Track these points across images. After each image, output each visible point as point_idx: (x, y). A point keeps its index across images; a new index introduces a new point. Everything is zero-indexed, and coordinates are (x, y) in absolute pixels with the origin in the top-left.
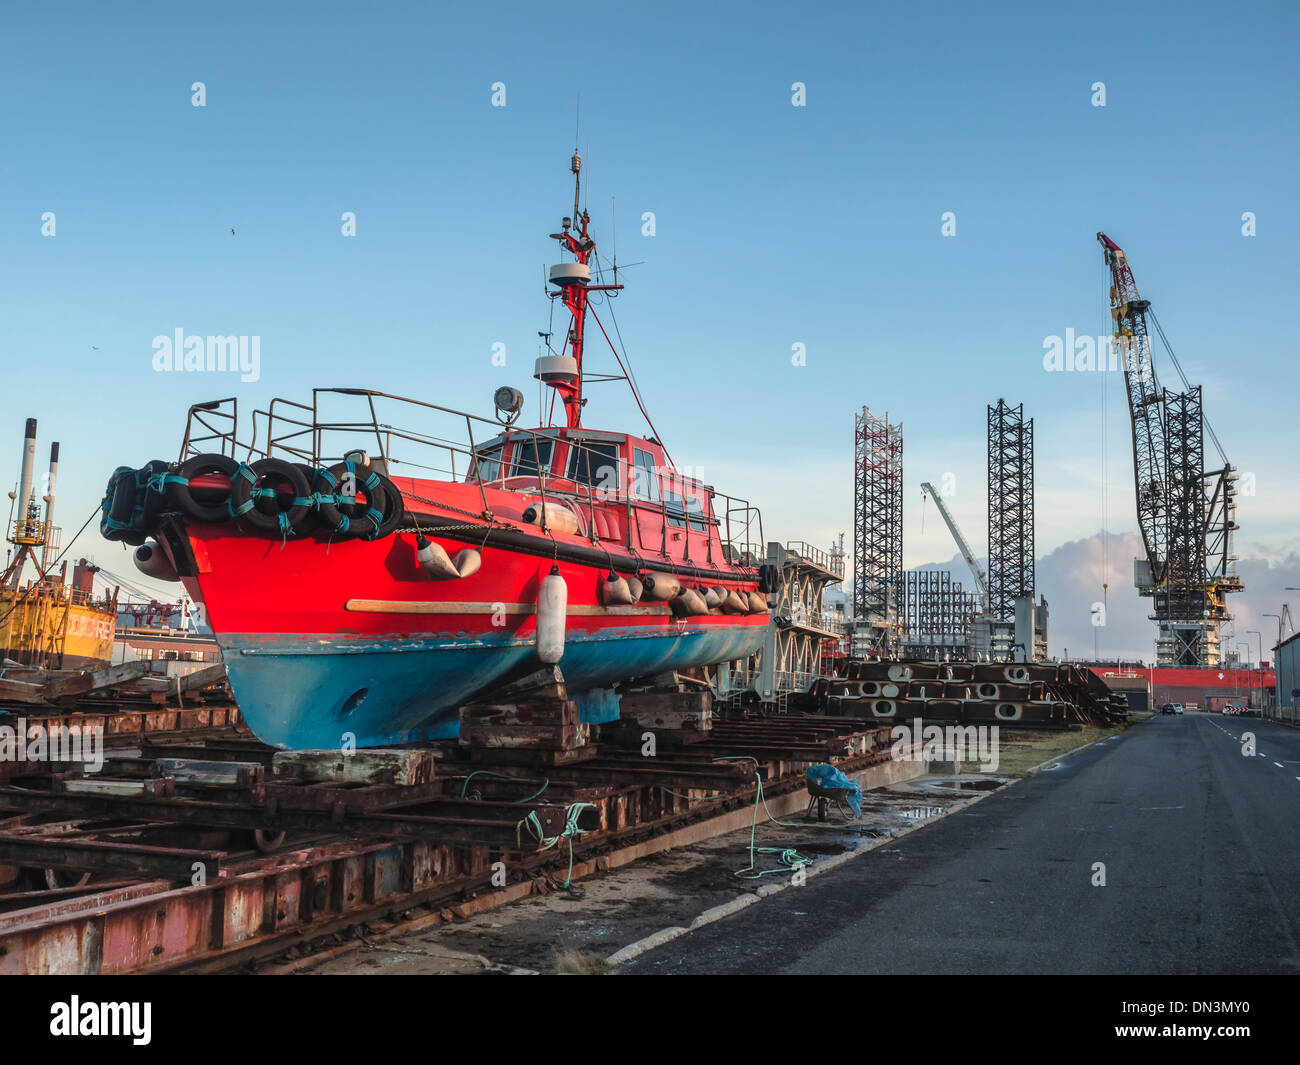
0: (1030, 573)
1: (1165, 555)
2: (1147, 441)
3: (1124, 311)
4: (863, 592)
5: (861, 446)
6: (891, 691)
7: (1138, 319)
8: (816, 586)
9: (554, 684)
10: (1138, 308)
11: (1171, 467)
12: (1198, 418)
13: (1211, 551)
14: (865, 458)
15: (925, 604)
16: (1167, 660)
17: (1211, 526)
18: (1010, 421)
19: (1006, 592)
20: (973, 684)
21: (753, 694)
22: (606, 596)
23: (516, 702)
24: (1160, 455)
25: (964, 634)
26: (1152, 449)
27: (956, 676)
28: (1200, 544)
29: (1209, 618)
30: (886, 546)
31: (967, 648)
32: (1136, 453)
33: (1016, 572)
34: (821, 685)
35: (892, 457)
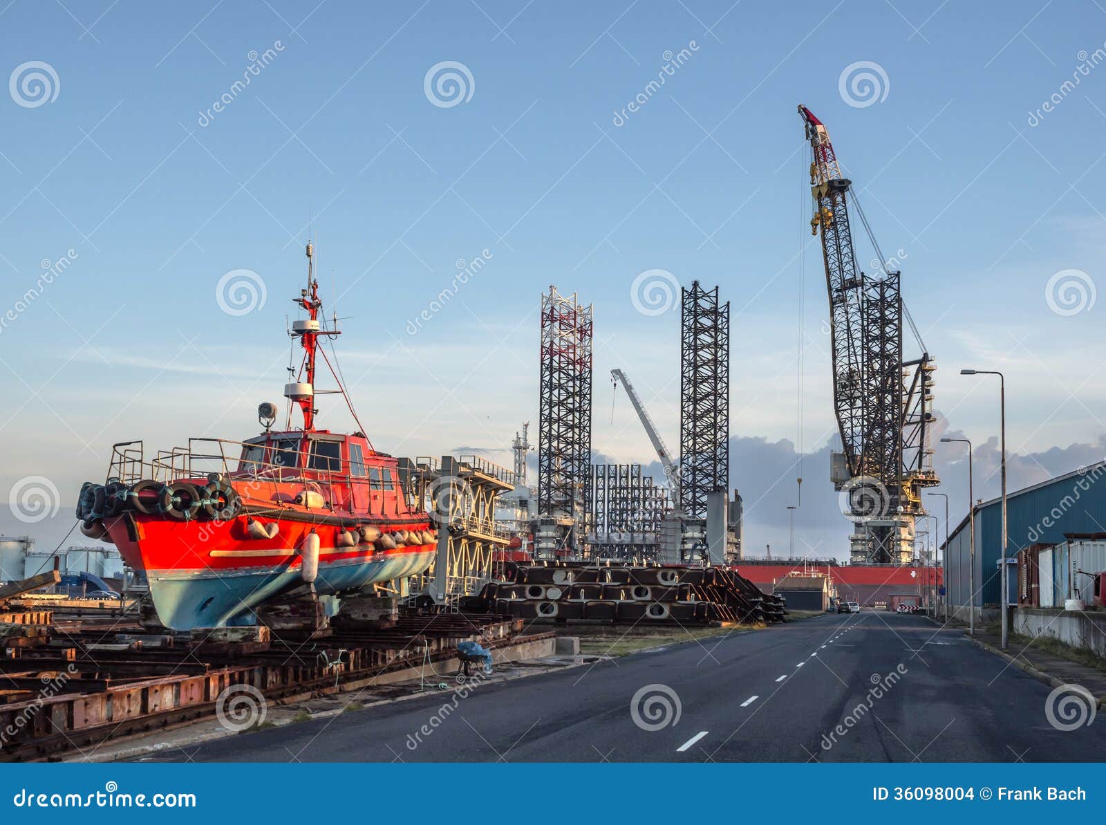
0: (724, 467)
1: (860, 448)
2: (845, 328)
3: (824, 190)
4: (548, 487)
5: (547, 329)
6: (554, 594)
7: (839, 199)
8: (488, 495)
9: (311, 593)
10: (839, 187)
11: (871, 356)
12: (896, 305)
13: (908, 445)
14: (552, 343)
15: (614, 499)
16: (860, 558)
17: (908, 418)
18: (705, 304)
19: (699, 487)
20: (628, 587)
21: (427, 598)
22: (339, 542)
23: (289, 604)
24: (858, 343)
25: (654, 532)
26: (850, 337)
27: (614, 579)
28: (897, 437)
29: (903, 514)
30: (573, 437)
31: (657, 546)
32: (834, 340)
33: (710, 465)
34: (490, 589)
35: (581, 340)
